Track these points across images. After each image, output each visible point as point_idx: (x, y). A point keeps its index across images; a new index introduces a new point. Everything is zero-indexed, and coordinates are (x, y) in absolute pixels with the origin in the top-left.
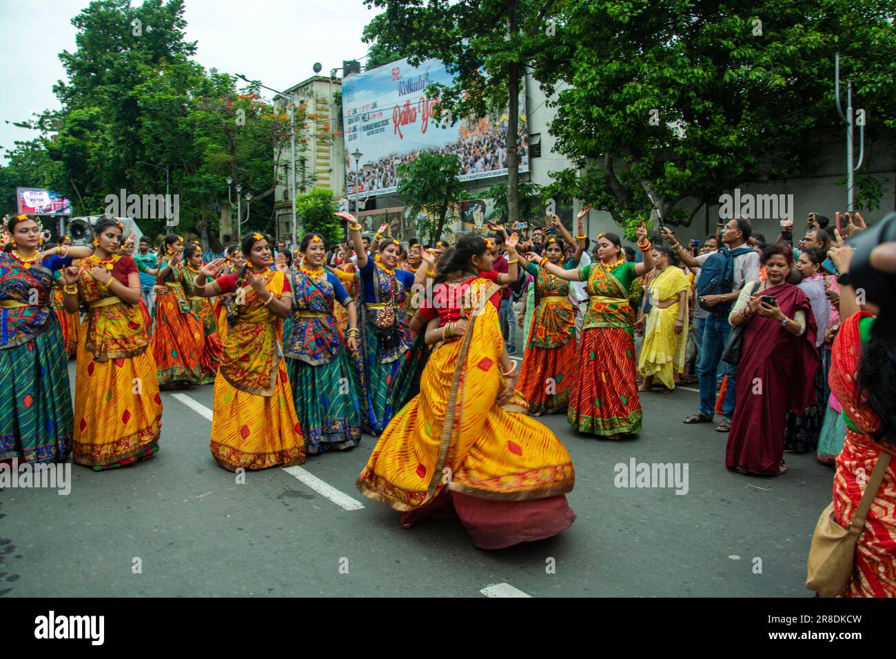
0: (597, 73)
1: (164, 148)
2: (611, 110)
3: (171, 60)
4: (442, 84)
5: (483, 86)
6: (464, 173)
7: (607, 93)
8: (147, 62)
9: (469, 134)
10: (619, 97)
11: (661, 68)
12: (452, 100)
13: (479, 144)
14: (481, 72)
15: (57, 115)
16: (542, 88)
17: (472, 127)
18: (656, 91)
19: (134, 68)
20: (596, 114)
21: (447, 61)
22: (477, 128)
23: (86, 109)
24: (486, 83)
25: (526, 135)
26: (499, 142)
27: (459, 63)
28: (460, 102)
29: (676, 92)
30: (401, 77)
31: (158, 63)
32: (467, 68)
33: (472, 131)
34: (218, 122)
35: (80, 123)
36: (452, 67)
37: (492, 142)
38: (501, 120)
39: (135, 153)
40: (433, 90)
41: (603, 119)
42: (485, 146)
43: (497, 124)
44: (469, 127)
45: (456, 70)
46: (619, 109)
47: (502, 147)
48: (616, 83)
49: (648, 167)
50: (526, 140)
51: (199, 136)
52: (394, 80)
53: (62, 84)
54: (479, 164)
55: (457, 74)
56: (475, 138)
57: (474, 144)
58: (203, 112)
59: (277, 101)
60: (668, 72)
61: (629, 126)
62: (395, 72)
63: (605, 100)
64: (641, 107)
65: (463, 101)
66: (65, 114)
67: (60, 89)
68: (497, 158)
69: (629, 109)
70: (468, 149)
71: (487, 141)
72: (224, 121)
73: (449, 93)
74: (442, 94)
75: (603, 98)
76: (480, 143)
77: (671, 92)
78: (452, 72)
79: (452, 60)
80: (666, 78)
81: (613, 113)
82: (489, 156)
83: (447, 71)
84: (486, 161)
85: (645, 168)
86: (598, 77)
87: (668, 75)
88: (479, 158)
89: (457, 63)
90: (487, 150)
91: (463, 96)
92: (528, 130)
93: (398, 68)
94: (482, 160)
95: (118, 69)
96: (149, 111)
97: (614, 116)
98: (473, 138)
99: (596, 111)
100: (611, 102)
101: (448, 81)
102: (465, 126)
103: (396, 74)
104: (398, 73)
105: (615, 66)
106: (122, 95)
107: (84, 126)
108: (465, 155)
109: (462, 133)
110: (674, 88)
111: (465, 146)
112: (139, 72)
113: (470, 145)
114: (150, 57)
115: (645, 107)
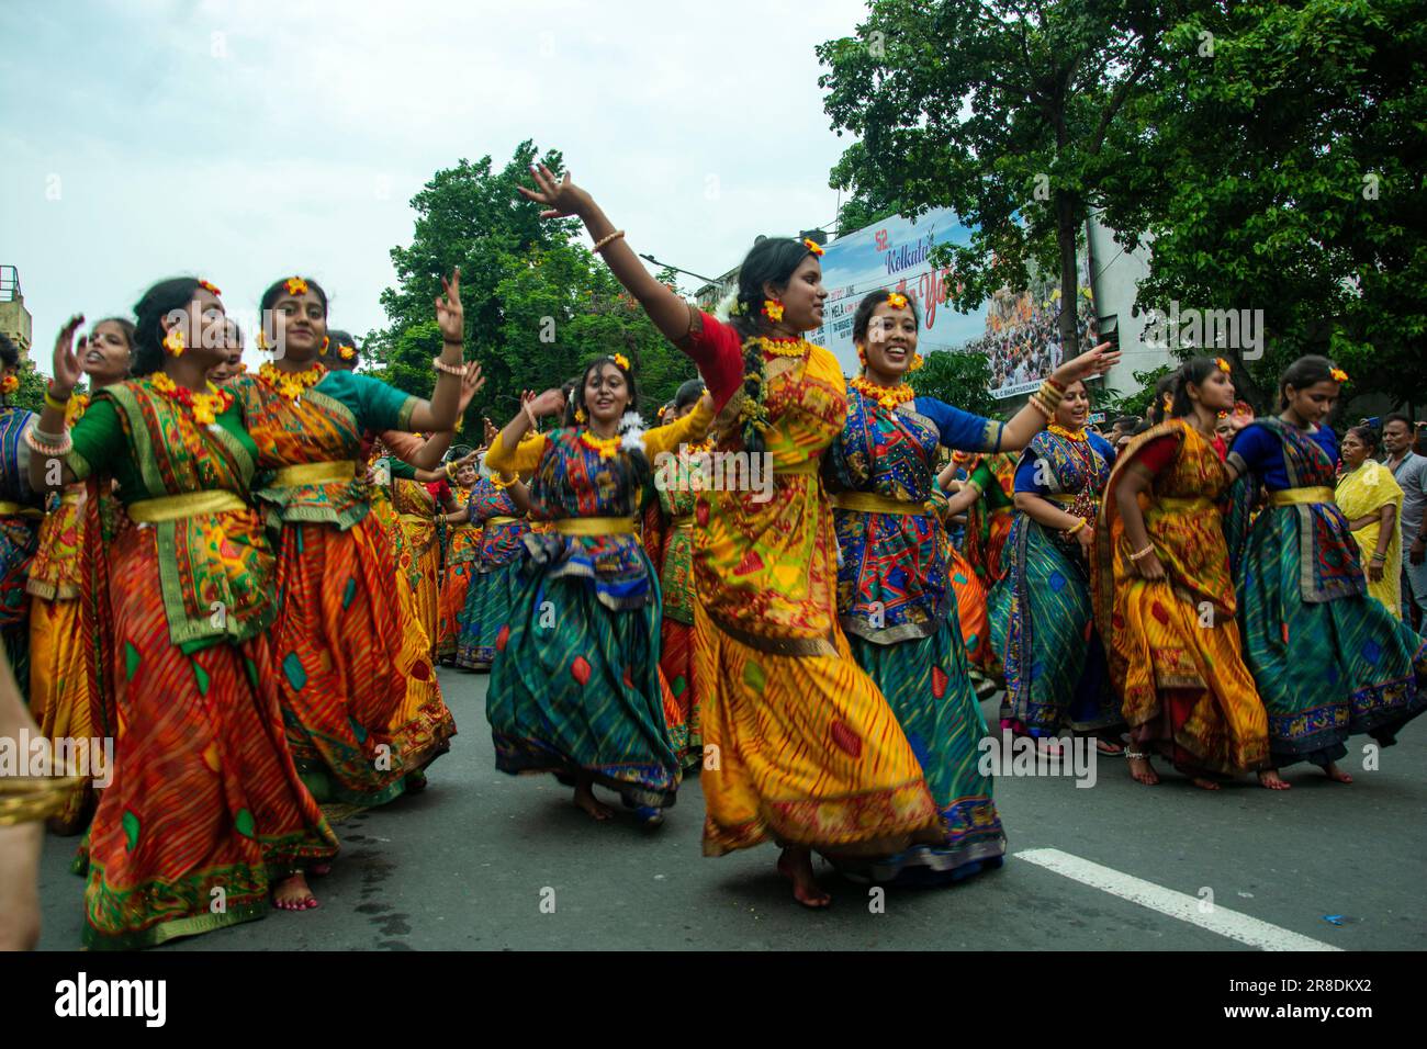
0: (1205, 199)
1: (536, 372)
2: (1227, 256)
3: (546, 245)
4: (954, 243)
5: (1021, 242)
6: (996, 386)
7: (1220, 230)
8: (513, 251)
9: (1002, 325)
10: (1241, 234)
11: (1308, 181)
12: (973, 267)
13: (1019, 339)
14: (1015, 220)
15: (385, 336)
16: (1117, 238)
17: (1007, 313)
18: (1303, 217)
19: (494, 260)
20: (1203, 264)
21: (961, 211)
22: (1015, 314)
23: (427, 324)
24: (1025, 237)
25: (1092, 320)
26: (1050, 333)
27: (979, 209)
28: (985, 270)
29: (1338, 217)
30: (890, 245)
31: (527, 251)
32: (992, 217)
33: (1006, 320)
34: (616, 329)
35: (419, 342)
36: (971, 217)
37: (1039, 334)
38: (1052, 299)
39: (496, 385)
40: (942, 255)
41: (1215, 271)
42: (1029, 342)
43: (1046, 305)
44: (1002, 314)
45: (976, 221)
46: (1241, 253)
47: (1056, 342)
48: (1233, 212)
49: (1297, 345)
50: (1093, 327)
51: (589, 351)
52: (879, 250)
53: (392, 293)
54: (1020, 370)
55: (977, 228)
56: (1013, 330)
57: (1010, 339)
58: (594, 315)
59: (702, 298)
60: (1321, 185)
61: (1260, 278)
62: (881, 237)
63: (1218, 242)
64: (1278, 245)
65: (990, 267)
66: (396, 334)
67: (389, 299)
68: (1048, 359)
69: (1259, 249)
70: (1001, 348)
71: (1031, 334)
72: (624, 327)
73: (966, 258)
74: (955, 258)
75: (1214, 239)
76: (1020, 337)
77: (1329, 217)
78: (969, 224)
79: (969, 205)
80: (1319, 194)
81: (1231, 260)
82: (1034, 357)
83: (962, 223)
84: (1031, 365)
85: (1292, 347)
86: (1206, 205)
87: (1322, 189)
88: (1020, 361)
89: (977, 209)
90: (1032, 348)
91: (990, 258)
92: (1095, 308)
93: (884, 231)
94: (1025, 363)
95: (472, 263)
96: (519, 318)
97: (1234, 264)
98: (1009, 330)
99: (1202, 259)
100: (1226, 244)
101: (965, 240)
102: (995, 313)
103: (881, 242)
104: (886, 239)
105: (1230, 184)
106: (478, 299)
107: (424, 349)
108: (998, 357)
109: (992, 324)
110: (1333, 211)
111: (997, 344)
112: (501, 266)
113: (1005, 341)
114: (517, 242)
115: (1285, 244)
